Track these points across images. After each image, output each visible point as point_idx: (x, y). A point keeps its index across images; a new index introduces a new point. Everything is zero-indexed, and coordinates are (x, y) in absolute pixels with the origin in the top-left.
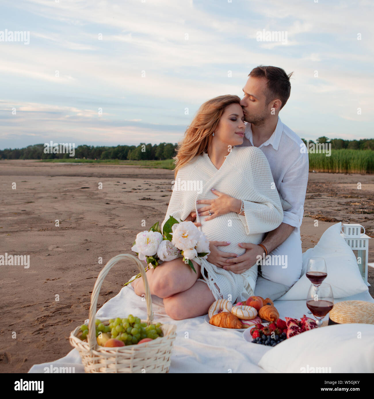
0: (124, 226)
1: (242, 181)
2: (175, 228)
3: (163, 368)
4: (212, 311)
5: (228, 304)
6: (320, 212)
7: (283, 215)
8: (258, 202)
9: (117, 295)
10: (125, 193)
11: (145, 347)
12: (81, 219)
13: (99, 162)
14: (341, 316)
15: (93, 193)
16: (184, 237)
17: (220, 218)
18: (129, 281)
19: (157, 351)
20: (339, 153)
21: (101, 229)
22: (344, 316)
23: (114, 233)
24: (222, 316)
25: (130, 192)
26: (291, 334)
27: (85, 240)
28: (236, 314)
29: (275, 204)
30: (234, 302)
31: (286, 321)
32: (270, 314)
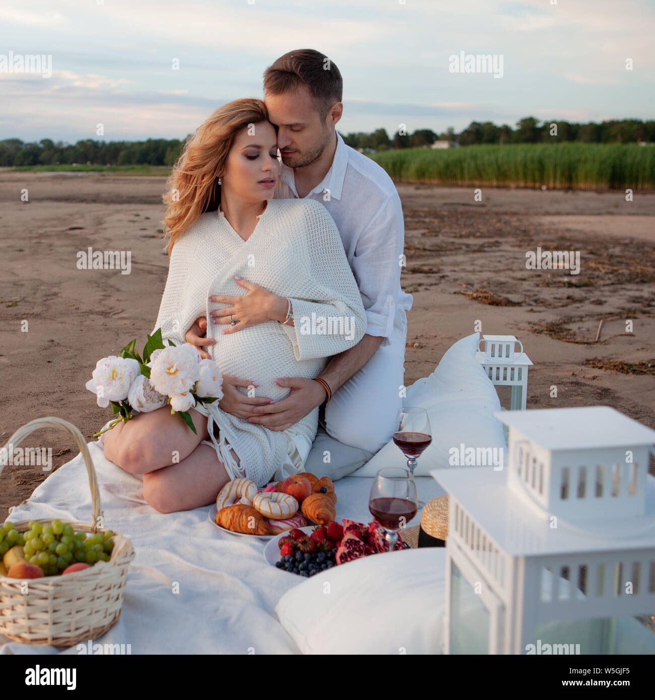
0: (123, 311)
1: (289, 263)
2: (156, 357)
3: (106, 613)
4: (223, 499)
5: (249, 488)
6: (485, 283)
7: (366, 323)
8: (318, 299)
9: (76, 456)
10: (143, 239)
11: (72, 580)
12: (54, 297)
13: (114, 170)
14: (437, 526)
15: (88, 239)
16: (170, 374)
17: (246, 332)
18: (102, 430)
19: (94, 587)
20: (557, 151)
21: (82, 318)
22: (443, 525)
23: (102, 327)
24: (234, 512)
25: (153, 237)
26: (344, 556)
27: (50, 341)
28: (260, 509)
29: (350, 303)
30: (270, 479)
31: (345, 526)
32: (317, 512)
